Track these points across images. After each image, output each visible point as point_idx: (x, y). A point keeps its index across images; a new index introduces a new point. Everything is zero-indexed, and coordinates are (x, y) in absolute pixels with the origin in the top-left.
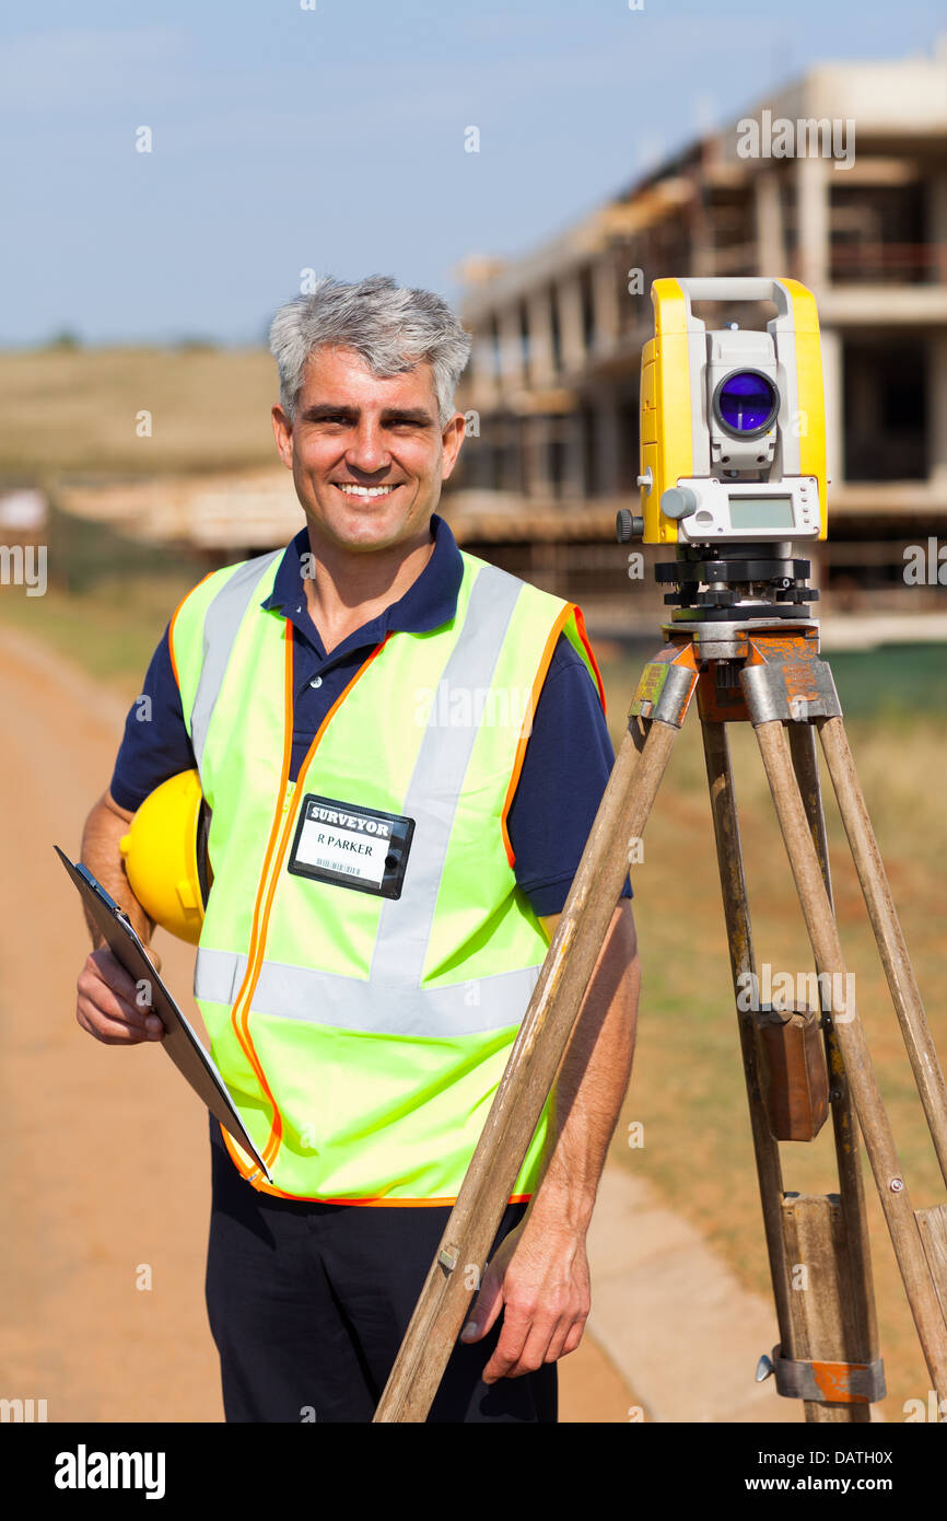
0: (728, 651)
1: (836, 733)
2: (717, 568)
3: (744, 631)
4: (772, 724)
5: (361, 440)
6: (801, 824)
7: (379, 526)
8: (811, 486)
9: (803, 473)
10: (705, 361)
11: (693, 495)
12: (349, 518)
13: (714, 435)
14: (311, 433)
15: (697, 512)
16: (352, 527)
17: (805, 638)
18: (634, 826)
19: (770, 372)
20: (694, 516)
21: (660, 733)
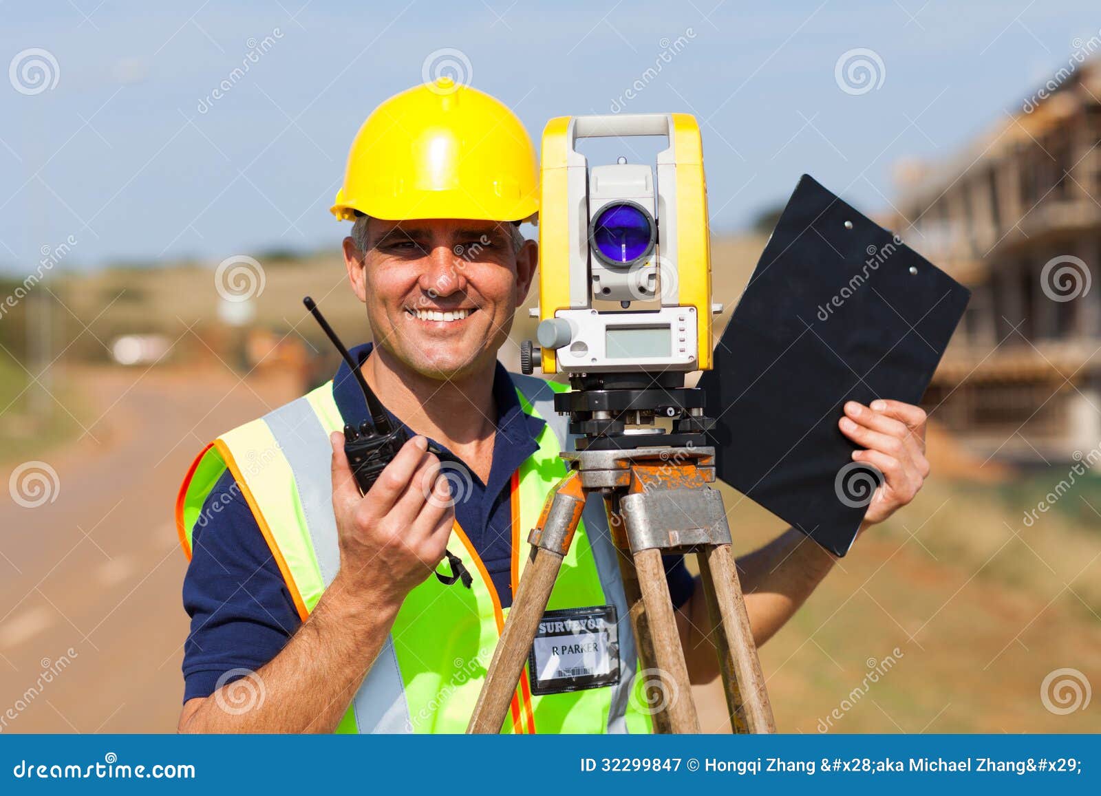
0: (609, 479)
1: (723, 561)
2: (600, 397)
3: (626, 459)
4: (648, 552)
5: (434, 266)
6: (674, 653)
7: (456, 351)
8: (690, 316)
9: (681, 302)
10: (584, 195)
11: (569, 325)
12: (426, 344)
13: (593, 267)
14: (384, 260)
15: (572, 343)
16: (429, 353)
17: (697, 466)
18: (516, 652)
19: (648, 205)
20: (569, 346)
21: (543, 560)
